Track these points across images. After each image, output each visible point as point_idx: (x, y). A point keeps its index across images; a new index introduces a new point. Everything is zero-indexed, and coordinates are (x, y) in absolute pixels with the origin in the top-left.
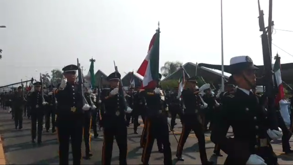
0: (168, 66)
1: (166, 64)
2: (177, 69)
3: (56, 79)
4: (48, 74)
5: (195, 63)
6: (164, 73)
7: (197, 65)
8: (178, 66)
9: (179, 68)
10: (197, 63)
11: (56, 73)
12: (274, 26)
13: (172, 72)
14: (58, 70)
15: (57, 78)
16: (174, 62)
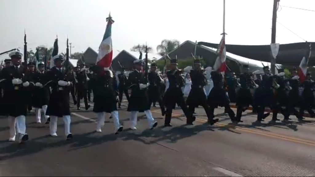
0: (165, 45)
1: (163, 42)
2: (175, 47)
3: (42, 57)
4: (32, 51)
5: (195, 42)
6: (162, 52)
7: (197, 43)
8: (176, 45)
9: (177, 46)
10: (196, 41)
11: (41, 50)
12: (280, 2)
13: (170, 51)
14: (44, 46)
15: (42, 55)
16: (171, 40)
